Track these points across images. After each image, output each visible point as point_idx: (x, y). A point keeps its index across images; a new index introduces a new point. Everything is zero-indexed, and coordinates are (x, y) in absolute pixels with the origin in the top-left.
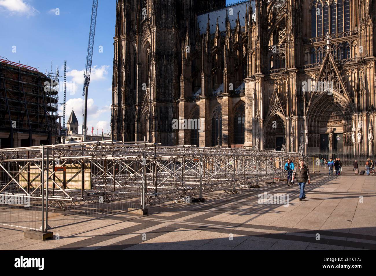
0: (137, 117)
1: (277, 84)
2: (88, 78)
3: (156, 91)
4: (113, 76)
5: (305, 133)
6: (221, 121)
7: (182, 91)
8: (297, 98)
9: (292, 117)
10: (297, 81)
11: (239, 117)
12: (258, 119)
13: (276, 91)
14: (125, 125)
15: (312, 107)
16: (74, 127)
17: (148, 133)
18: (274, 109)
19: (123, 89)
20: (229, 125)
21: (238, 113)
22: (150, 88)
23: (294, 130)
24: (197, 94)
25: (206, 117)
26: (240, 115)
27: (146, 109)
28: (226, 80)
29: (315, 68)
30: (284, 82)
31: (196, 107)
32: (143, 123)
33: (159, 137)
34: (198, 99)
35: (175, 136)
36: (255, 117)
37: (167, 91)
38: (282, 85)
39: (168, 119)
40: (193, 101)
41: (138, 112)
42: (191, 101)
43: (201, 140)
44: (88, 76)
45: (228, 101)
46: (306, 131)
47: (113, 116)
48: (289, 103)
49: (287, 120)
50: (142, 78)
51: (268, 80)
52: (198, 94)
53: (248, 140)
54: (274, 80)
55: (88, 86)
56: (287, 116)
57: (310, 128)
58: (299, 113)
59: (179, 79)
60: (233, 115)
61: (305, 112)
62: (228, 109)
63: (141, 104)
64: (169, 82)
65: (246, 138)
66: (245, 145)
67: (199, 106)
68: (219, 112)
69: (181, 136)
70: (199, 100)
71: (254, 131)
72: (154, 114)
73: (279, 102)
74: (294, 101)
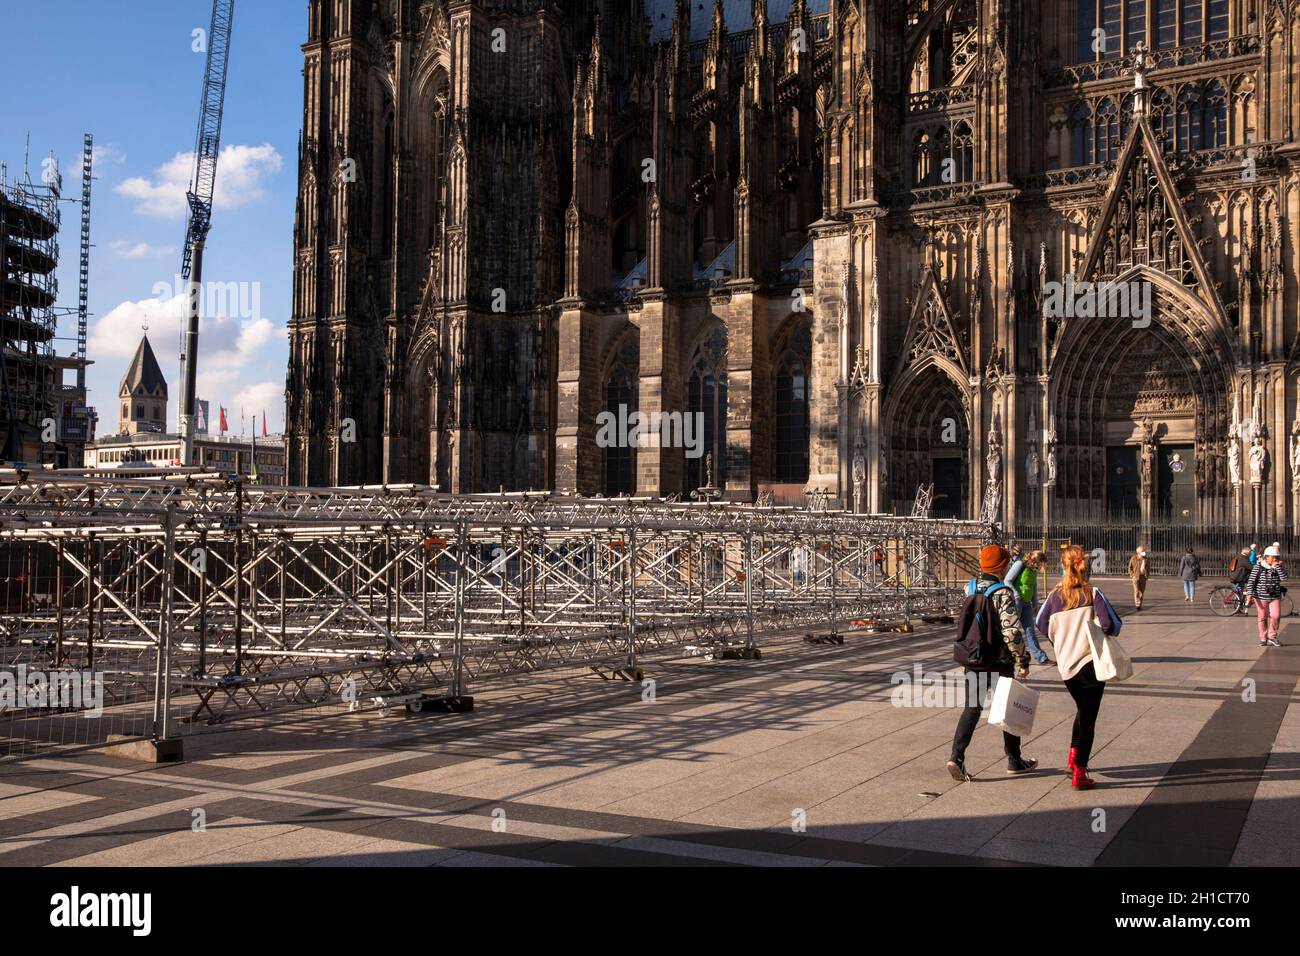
0: (390, 368)
1: (937, 244)
2: (204, 209)
3: (471, 266)
4: (300, 200)
5: (1045, 441)
6: (723, 389)
7: (574, 267)
8: (1012, 305)
9: (993, 376)
10: (1014, 235)
11: (797, 373)
12: (859, 383)
13: (935, 274)
14: (343, 400)
15: (1072, 341)
16: (149, 404)
17: (434, 435)
18: (924, 346)
19: (338, 255)
20: (754, 404)
21: (790, 360)
22: (446, 254)
23: (1003, 432)
24: (632, 283)
25: (664, 374)
26: (797, 367)
27: (429, 338)
28: (746, 227)
29: (1089, 183)
30: (965, 237)
31: (625, 333)
32: (417, 392)
33: (479, 452)
34: (633, 301)
35: (541, 447)
36: (850, 376)
37: (512, 267)
38: (957, 249)
39: (514, 380)
40: (617, 310)
41: (397, 347)
42: (607, 310)
43: (644, 465)
44: (203, 200)
45: (751, 312)
46: (1048, 436)
47: (295, 363)
48: (982, 320)
49: (974, 388)
50: (414, 215)
51: (903, 229)
52: (636, 283)
53: (823, 467)
54: (926, 230)
55: (202, 239)
56: (974, 375)
57: (1064, 421)
58: (1022, 362)
59: (562, 221)
60: (771, 368)
61: (1044, 358)
62: (750, 343)
63: (409, 317)
64: (521, 230)
65: (814, 460)
66: (810, 486)
67: (638, 329)
68: (716, 354)
69: (565, 446)
70: (638, 303)
71: (844, 430)
72: (457, 356)
73: (946, 319)
74: (1001, 315)
